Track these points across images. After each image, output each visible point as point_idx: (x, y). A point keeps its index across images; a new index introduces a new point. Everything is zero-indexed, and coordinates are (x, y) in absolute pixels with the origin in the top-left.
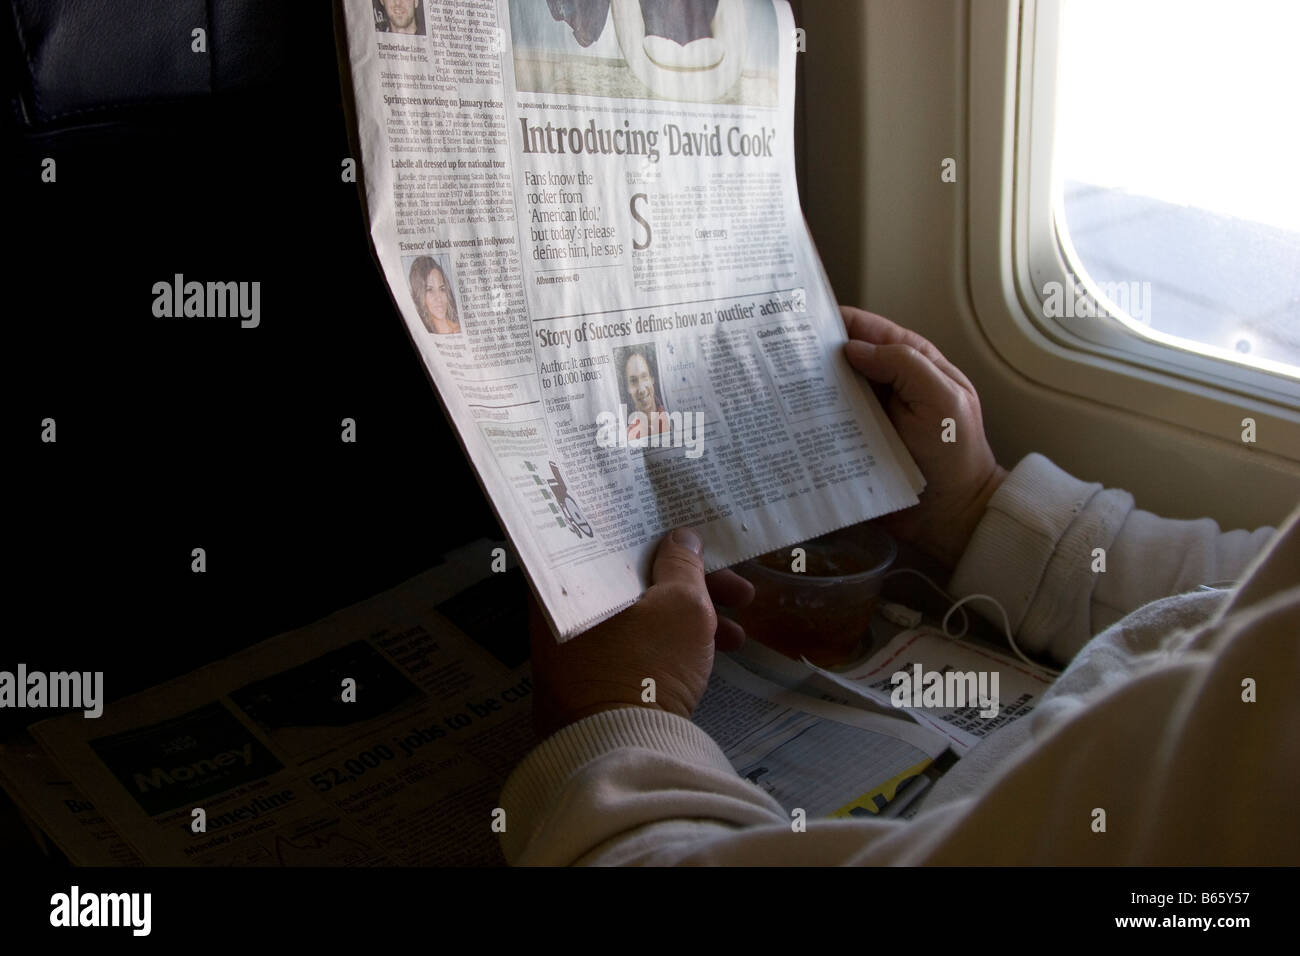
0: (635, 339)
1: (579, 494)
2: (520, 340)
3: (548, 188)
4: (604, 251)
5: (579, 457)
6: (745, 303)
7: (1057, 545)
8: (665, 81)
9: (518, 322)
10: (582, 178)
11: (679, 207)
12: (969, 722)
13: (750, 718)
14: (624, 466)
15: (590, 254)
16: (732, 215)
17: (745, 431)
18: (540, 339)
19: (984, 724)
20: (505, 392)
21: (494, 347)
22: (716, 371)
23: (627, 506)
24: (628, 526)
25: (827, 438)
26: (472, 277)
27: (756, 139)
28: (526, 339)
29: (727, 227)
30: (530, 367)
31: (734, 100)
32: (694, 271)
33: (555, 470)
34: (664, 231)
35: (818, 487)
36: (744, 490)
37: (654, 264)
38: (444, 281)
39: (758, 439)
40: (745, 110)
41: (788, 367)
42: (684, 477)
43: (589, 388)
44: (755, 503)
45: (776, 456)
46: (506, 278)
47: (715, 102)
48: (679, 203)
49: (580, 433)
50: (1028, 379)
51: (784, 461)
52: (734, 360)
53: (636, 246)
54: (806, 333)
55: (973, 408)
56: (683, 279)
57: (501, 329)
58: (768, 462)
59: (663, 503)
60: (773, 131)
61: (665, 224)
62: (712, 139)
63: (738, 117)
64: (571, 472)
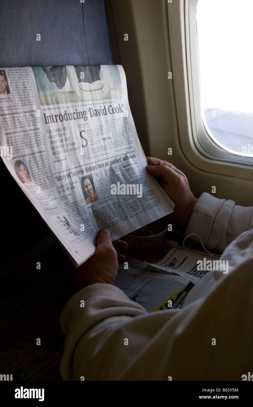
0: (86, 174)
1: (73, 224)
2: (50, 180)
3: (54, 133)
4: (73, 150)
5: (72, 213)
6: (118, 158)
7: (214, 219)
8: (87, 95)
9: (49, 175)
10: (64, 129)
11: (95, 132)
12: (195, 273)
13: (132, 280)
14: (86, 213)
15: (69, 151)
16: (112, 132)
17: (121, 197)
18: (57, 180)
19: (199, 273)
20: (47, 197)
21: (42, 184)
22: (111, 180)
23: (87, 224)
24: (88, 230)
25: (146, 196)
26: (33, 164)
27: (117, 108)
28: (52, 180)
29: (111, 136)
30: (54, 188)
31: (109, 97)
32: (102, 151)
33: (65, 218)
34: (91, 140)
35: (144, 211)
36: (122, 215)
37: (89, 151)
38: (25, 167)
39: (125, 199)
40: (113, 100)
41: (132, 175)
42: (104, 213)
43: (73, 191)
44: (125, 218)
45: (131, 203)
46: (44, 163)
47: (103, 99)
48: (95, 131)
49: (71, 205)
50: (200, 170)
51: (133, 204)
52: (116, 175)
53: (83, 146)
54: (136, 165)
55: (185, 181)
56: (99, 154)
57: (44, 178)
58: (128, 205)
59: (98, 222)
60: (122, 105)
61: (91, 138)
62: (103, 110)
63: (110, 102)
64: (69, 218)
